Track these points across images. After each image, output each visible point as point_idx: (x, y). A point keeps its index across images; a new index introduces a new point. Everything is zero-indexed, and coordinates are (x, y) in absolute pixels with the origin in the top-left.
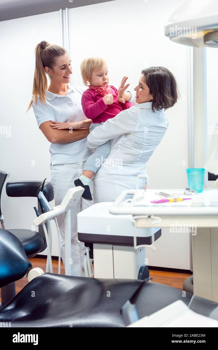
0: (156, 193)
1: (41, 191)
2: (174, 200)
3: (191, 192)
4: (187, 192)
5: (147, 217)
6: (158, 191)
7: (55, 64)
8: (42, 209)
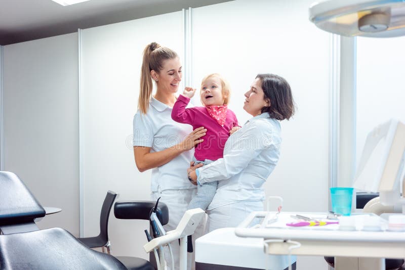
0: (292, 216)
1: (154, 212)
2: (316, 224)
3: (336, 216)
4: (331, 216)
5: (282, 241)
6: (295, 214)
7: (162, 67)
8: (154, 233)
